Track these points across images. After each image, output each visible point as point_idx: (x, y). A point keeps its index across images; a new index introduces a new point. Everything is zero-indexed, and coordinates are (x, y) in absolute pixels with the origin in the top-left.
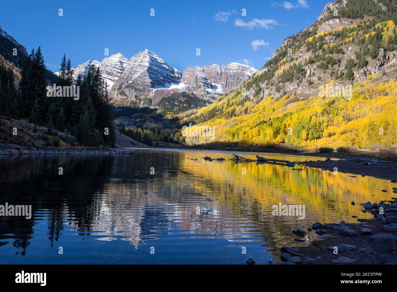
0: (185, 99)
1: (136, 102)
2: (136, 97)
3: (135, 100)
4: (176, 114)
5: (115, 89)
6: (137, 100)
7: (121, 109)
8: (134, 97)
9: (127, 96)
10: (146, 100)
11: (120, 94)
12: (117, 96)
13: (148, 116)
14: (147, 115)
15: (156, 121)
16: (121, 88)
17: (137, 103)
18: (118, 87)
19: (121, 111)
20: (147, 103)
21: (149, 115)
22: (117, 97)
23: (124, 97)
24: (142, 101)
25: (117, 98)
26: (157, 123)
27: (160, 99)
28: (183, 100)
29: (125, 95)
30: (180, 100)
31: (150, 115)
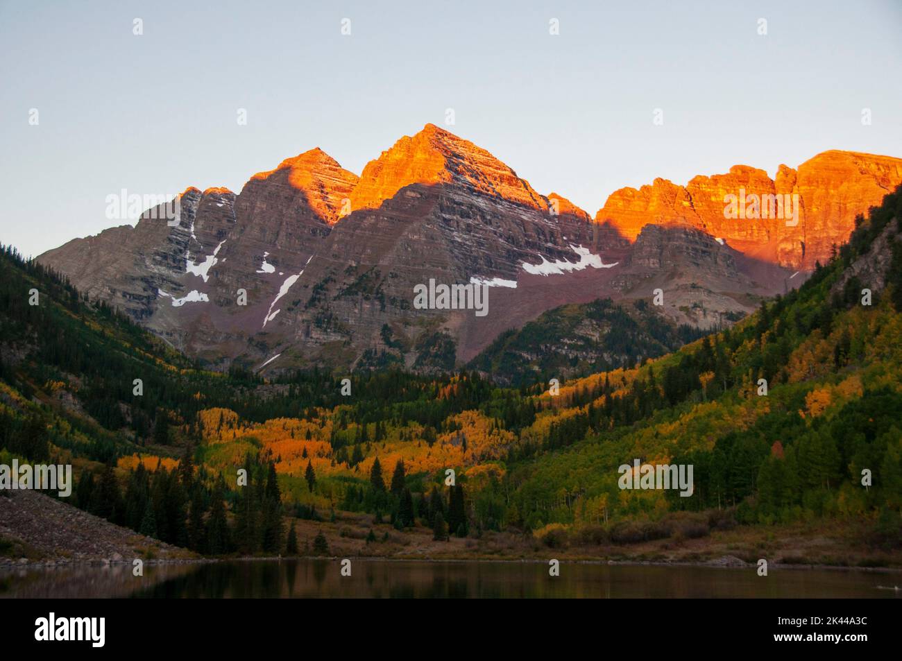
0: (606, 331)
1: (384, 353)
2: (386, 331)
3: (383, 347)
4: (530, 394)
5: (296, 304)
6: (390, 345)
7: (288, 387)
8: (377, 333)
9: (348, 333)
10: (429, 344)
11: (318, 322)
12: (307, 334)
13: (401, 409)
14: (397, 405)
15: (428, 430)
16: (319, 300)
17: (393, 358)
18: (310, 293)
19: (286, 394)
20: (436, 356)
21: (405, 404)
22: (303, 338)
23: (335, 337)
24: (412, 349)
25: (305, 342)
26: (431, 442)
27: (495, 336)
28: (596, 337)
29: (340, 329)
30: (581, 338)
31: (410, 404)
